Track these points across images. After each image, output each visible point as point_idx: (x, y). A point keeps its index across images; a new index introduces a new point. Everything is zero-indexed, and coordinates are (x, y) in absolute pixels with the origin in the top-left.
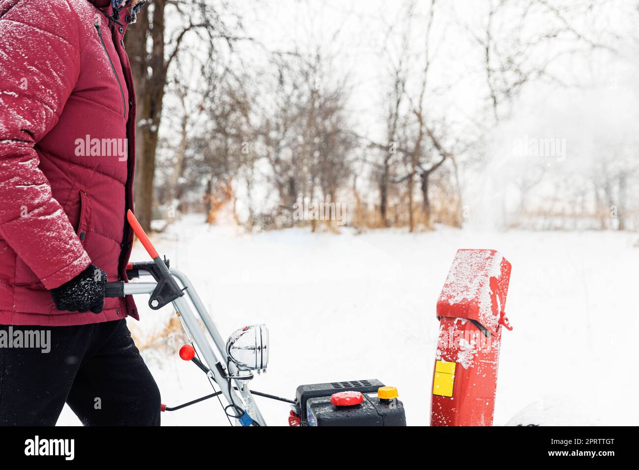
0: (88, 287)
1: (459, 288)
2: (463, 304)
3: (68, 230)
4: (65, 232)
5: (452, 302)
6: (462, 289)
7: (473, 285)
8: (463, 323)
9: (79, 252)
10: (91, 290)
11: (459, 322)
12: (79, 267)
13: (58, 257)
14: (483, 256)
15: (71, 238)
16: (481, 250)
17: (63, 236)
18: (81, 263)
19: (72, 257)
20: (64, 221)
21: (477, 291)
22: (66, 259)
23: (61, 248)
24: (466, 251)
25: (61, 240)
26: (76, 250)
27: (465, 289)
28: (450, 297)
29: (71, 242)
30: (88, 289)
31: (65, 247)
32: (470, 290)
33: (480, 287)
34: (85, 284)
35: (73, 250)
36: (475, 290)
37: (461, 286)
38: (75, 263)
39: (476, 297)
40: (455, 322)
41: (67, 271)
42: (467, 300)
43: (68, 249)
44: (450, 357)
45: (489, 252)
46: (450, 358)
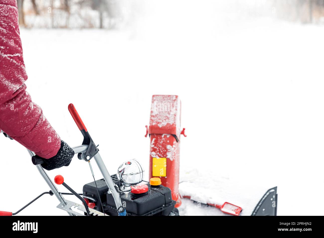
1: (163, 118)
2: (168, 126)
5: (160, 126)
6: (165, 118)
7: (171, 115)
8: (168, 136)
11: (165, 136)
14: (171, 99)
16: (169, 96)
21: (174, 119)
24: (160, 96)
27: (167, 118)
28: (159, 123)
32: (170, 118)
33: (175, 117)
36: (173, 118)
37: (163, 116)
39: (175, 122)
40: (163, 136)
42: (170, 124)
44: (162, 155)
45: (175, 97)
46: (162, 156)
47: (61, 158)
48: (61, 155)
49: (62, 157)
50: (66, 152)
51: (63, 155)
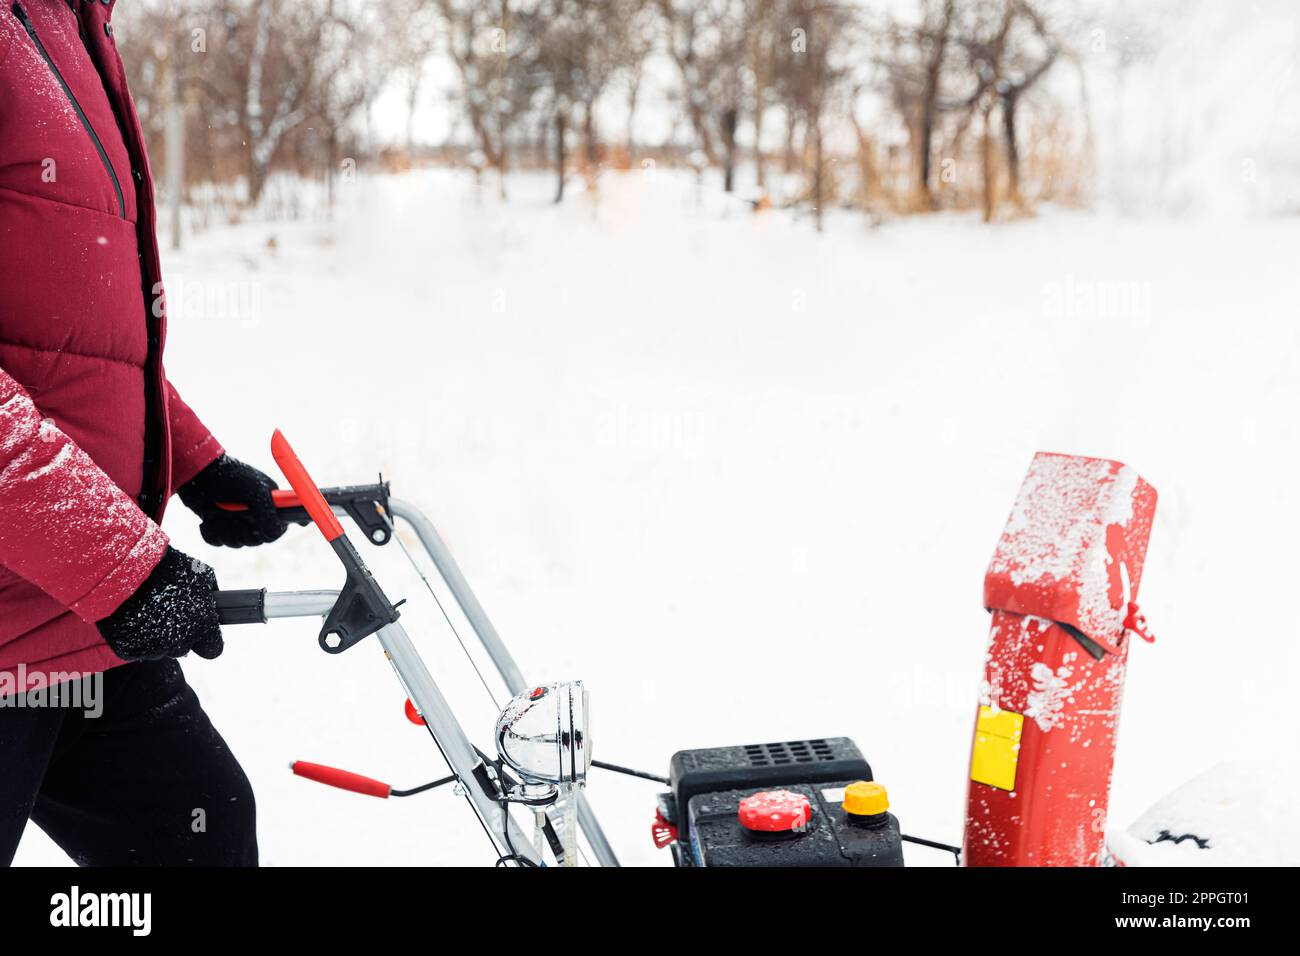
0: (170, 604)
1: (1036, 547)
2: (1044, 585)
3: (99, 485)
4: (92, 492)
5: (1017, 579)
6: (1043, 551)
7: (1067, 542)
8: (1042, 628)
9: (137, 527)
10: (179, 611)
11: (1033, 625)
12: (146, 559)
13: (92, 551)
14: (1092, 475)
15: (110, 501)
16: (1090, 460)
17: (90, 503)
18: (147, 550)
19: (122, 542)
20: (82, 467)
21: (1075, 558)
22: (111, 550)
23: (92, 530)
24: (1054, 458)
25: (88, 512)
26: (128, 524)
27: (1050, 549)
28: (1015, 566)
29: (111, 509)
30: (172, 609)
31: (102, 523)
32: (1059, 553)
33: (1083, 549)
34: (163, 601)
35: (123, 526)
36: (1071, 555)
37: (1039, 542)
38: (134, 553)
39: (1074, 573)
40: (1025, 624)
41: (121, 575)
42: (1053, 578)
43: (110, 527)
44: (1012, 701)
45: (1107, 466)
46: (1010, 705)
47: (137, 628)
48: (137, 618)
49: (142, 624)
50: (163, 609)
51: (146, 620)
